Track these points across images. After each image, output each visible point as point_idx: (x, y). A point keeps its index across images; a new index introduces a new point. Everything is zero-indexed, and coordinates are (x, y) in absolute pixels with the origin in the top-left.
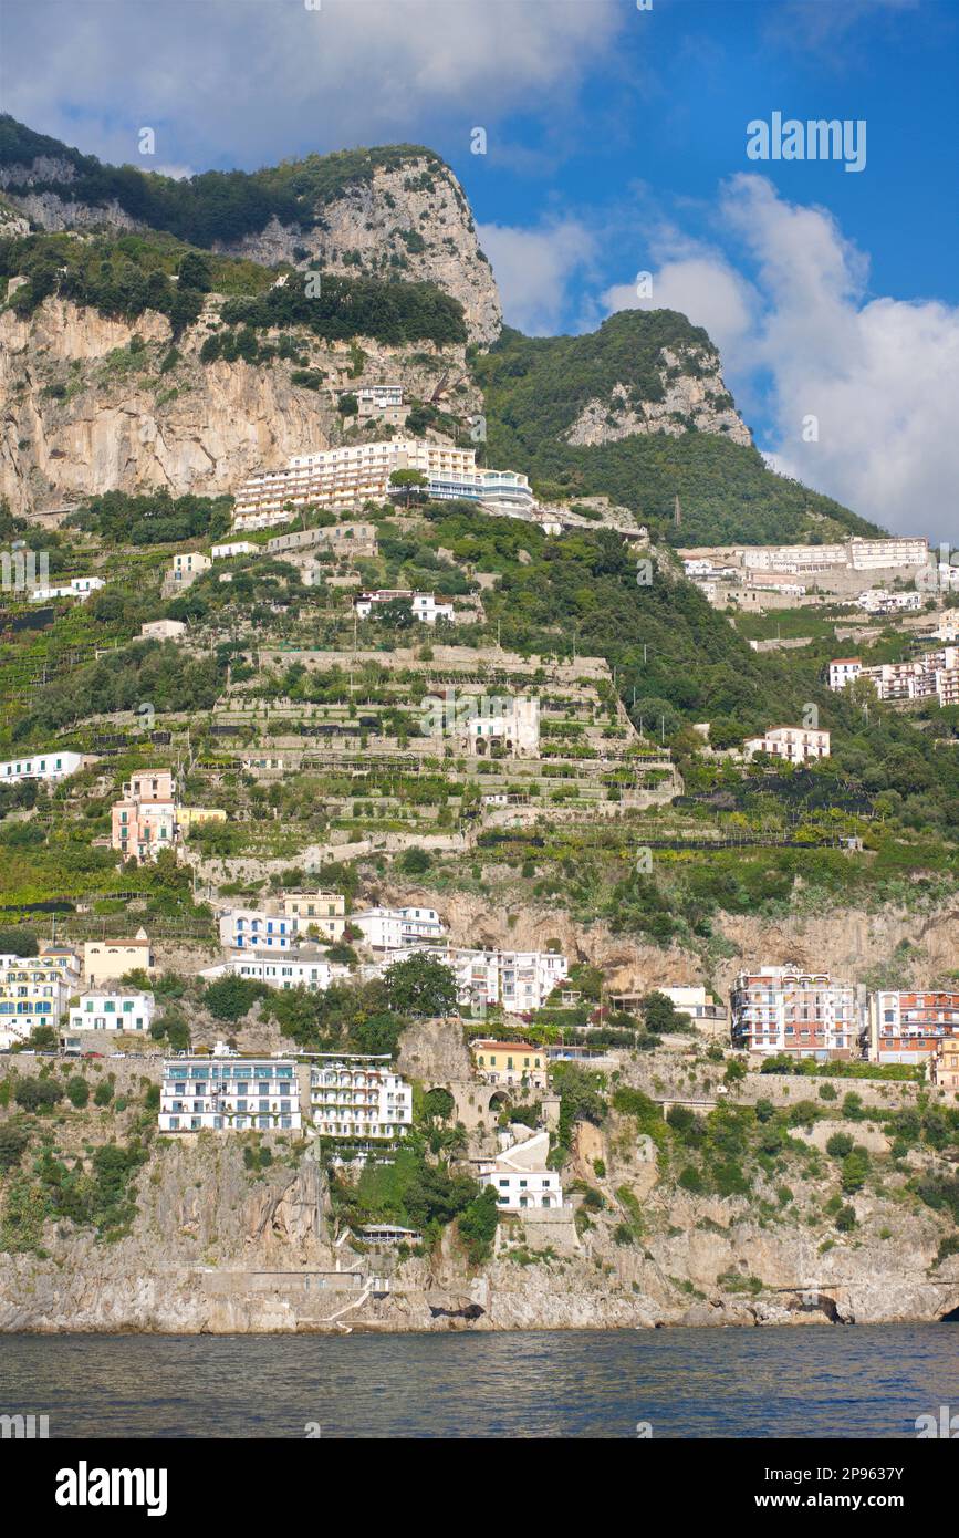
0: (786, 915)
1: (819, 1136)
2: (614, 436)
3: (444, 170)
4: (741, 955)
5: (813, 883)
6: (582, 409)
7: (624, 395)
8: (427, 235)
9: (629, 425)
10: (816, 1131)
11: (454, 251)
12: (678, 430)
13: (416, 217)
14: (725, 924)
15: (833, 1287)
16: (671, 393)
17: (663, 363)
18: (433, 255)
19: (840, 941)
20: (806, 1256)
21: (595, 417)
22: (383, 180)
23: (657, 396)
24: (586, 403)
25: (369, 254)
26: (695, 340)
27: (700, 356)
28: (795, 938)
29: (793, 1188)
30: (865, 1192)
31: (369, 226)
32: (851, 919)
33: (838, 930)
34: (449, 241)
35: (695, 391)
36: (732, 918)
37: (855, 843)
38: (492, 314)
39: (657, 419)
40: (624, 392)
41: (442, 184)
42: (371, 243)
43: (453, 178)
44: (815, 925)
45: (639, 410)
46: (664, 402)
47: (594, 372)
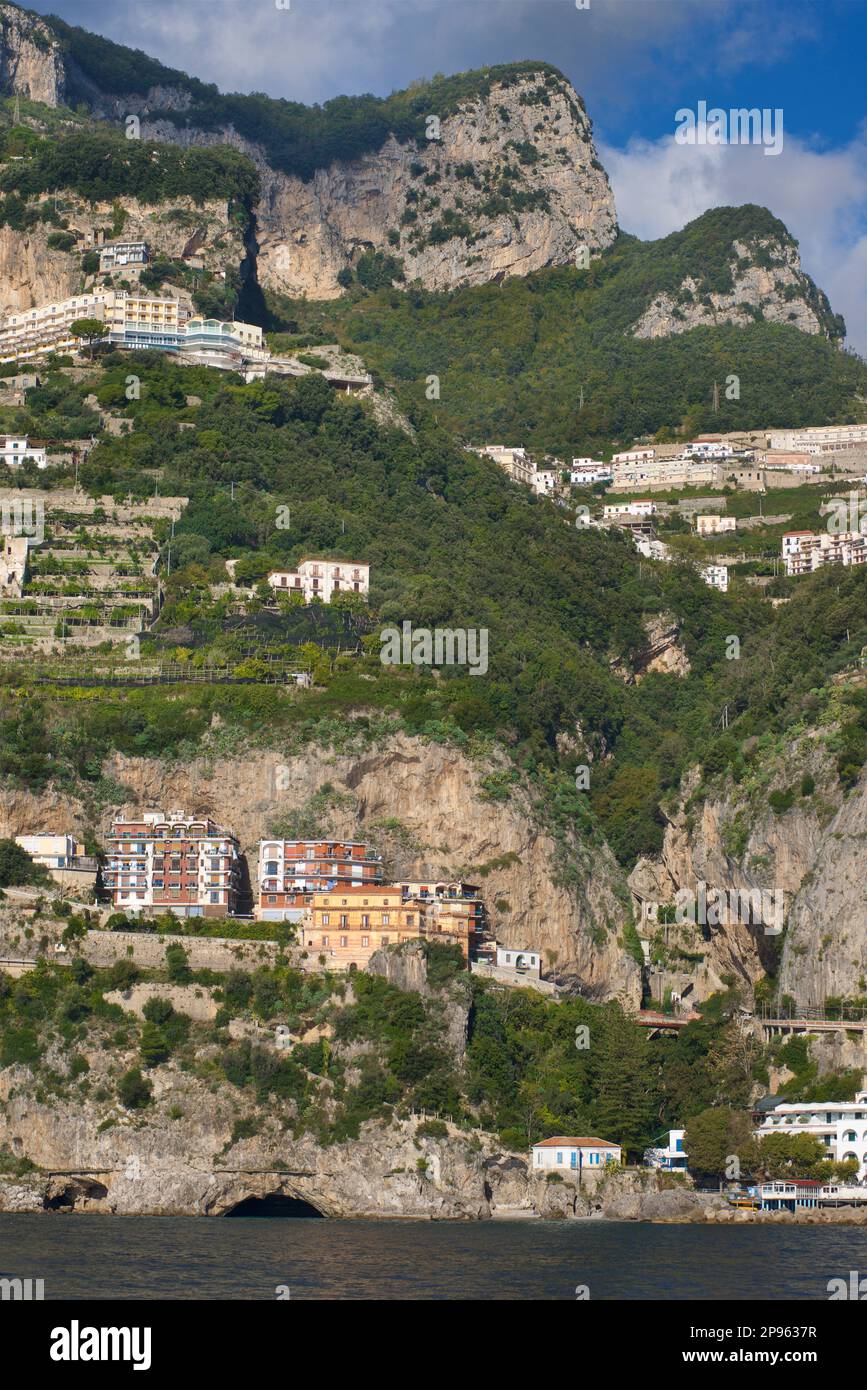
0: (193, 756)
1: (135, 1001)
2: (680, 328)
3: (562, 83)
4: (136, 801)
5: (232, 722)
6: (649, 304)
7: (693, 288)
8: (540, 146)
9: (696, 316)
10: (135, 996)
11: (567, 161)
12: (742, 320)
13: (530, 130)
14: (121, 767)
15: (106, 1172)
16: (739, 284)
17: (735, 256)
18: (545, 166)
19: (254, 785)
20: (83, 1136)
21: (661, 310)
22: (499, 95)
23: (726, 288)
24: (654, 297)
25: (483, 167)
26: (768, 232)
27: (772, 247)
28: (201, 782)
29: (92, 1059)
30: (170, 1065)
31: (483, 140)
32: (267, 762)
33: (252, 774)
34: (563, 151)
35: (765, 282)
36: (128, 760)
37: (302, 679)
38: (607, 220)
39: (725, 310)
40: (693, 285)
41: (557, 97)
42: (485, 156)
43: (570, 91)
44: (226, 769)
45: (707, 302)
46: (733, 293)
47: (667, 266)
